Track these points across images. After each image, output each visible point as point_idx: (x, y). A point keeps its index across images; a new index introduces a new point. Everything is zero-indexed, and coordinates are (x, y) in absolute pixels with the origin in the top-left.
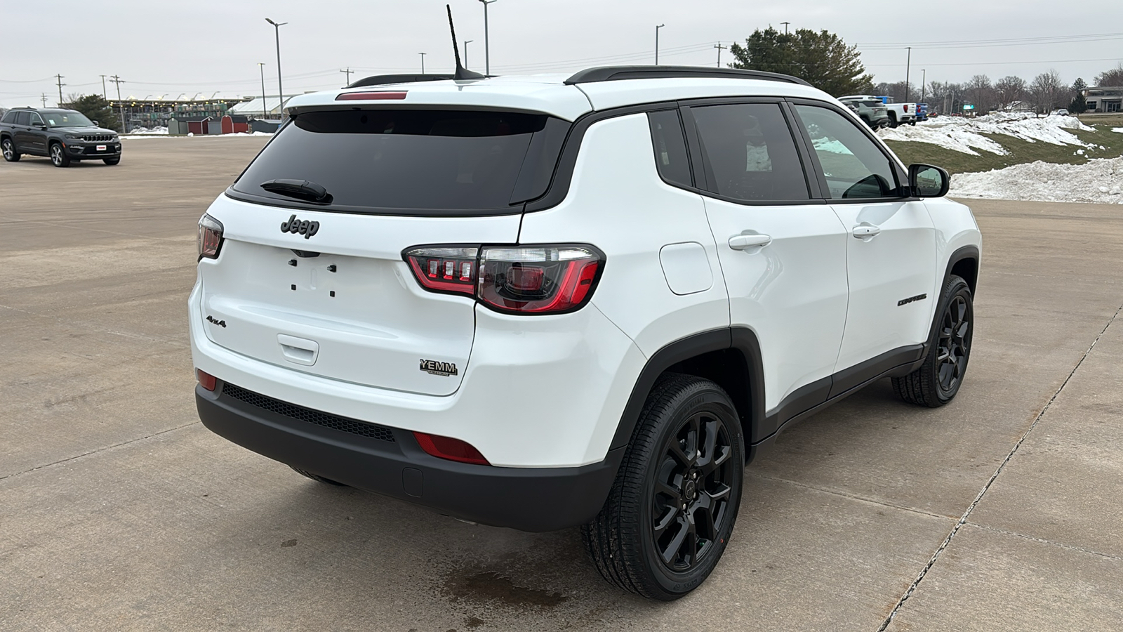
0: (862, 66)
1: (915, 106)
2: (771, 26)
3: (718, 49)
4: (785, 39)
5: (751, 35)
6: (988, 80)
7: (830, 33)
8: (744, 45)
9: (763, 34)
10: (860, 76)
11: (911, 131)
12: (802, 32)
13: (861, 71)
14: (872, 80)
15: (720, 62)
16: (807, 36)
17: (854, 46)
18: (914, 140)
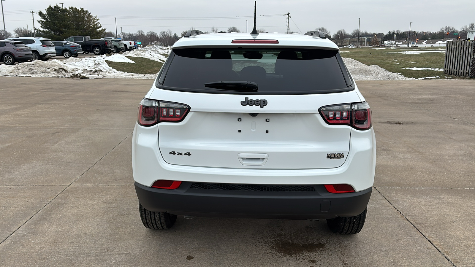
0: (101, 24)
1: (134, 42)
2: (57, 4)
3: (32, 13)
4: (64, 11)
5: (47, 8)
6: (143, 32)
7: (85, 9)
8: (45, 12)
9: (54, 8)
10: (100, 29)
11: (137, 53)
12: (72, 8)
13: (100, 27)
14: (106, 31)
15: (34, 19)
16: (74, 10)
17: (96, 16)
18: (139, 56)
